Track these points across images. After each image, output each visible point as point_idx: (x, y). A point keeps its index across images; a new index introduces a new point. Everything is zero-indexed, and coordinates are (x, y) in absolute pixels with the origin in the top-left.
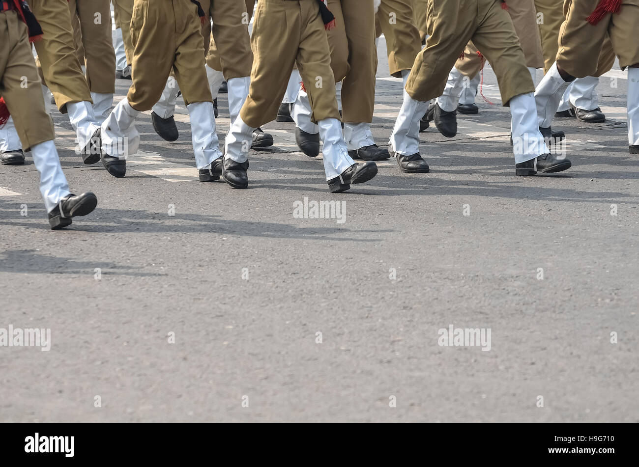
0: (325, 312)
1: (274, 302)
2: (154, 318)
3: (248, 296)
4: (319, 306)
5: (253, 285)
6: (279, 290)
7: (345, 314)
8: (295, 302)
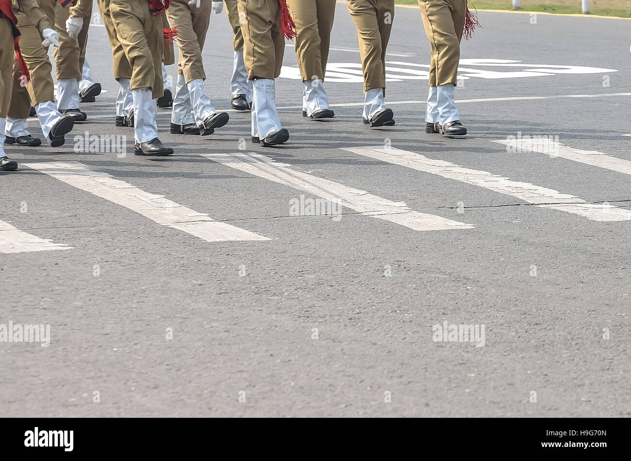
0: (566, 362)
1: (516, 352)
2: (397, 364)
3: (490, 345)
4: (561, 356)
5: (496, 334)
6: (522, 339)
7: (586, 365)
8: (537, 352)
